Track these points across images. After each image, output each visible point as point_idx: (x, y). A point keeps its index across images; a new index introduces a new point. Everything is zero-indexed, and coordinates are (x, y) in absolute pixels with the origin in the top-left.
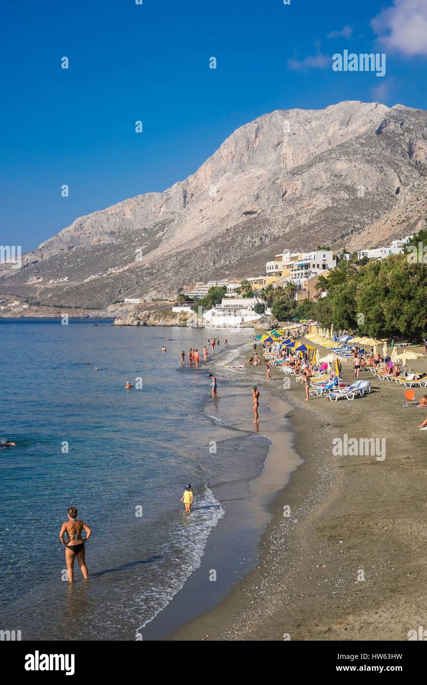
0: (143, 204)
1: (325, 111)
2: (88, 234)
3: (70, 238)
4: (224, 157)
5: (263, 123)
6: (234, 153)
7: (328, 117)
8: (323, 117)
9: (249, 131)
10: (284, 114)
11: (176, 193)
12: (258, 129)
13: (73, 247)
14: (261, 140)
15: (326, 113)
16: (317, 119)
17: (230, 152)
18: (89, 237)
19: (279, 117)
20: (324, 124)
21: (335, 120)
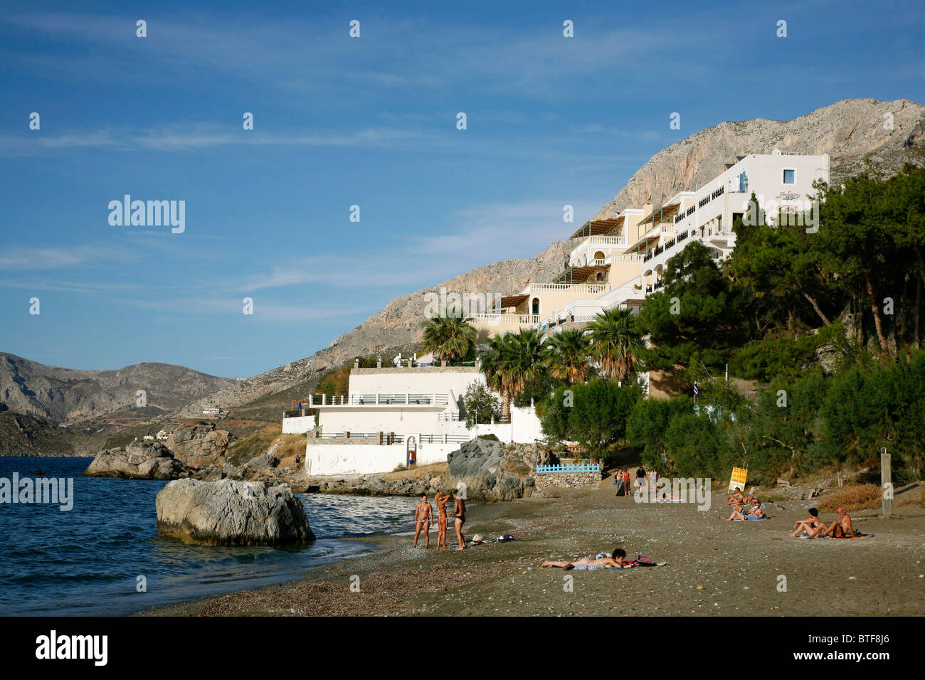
0: (499, 277)
1: (811, 119)
2: (408, 325)
3: (379, 331)
4: (633, 200)
5: (700, 143)
6: (650, 193)
7: (814, 128)
8: (806, 127)
9: (677, 157)
10: (738, 128)
11: (553, 259)
12: (691, 153)
13: (383, 346)
14: (696, 171)
15: (811, 122)
16: (794, 132)
17: (642, 191)
18: (409, 330)
19: (728, 132)
20: (805, 139)
21: (827, 132)
